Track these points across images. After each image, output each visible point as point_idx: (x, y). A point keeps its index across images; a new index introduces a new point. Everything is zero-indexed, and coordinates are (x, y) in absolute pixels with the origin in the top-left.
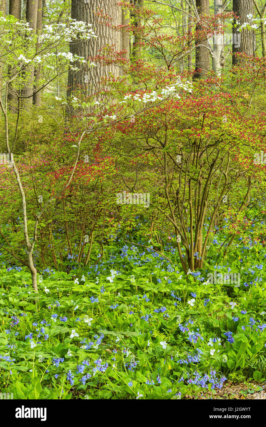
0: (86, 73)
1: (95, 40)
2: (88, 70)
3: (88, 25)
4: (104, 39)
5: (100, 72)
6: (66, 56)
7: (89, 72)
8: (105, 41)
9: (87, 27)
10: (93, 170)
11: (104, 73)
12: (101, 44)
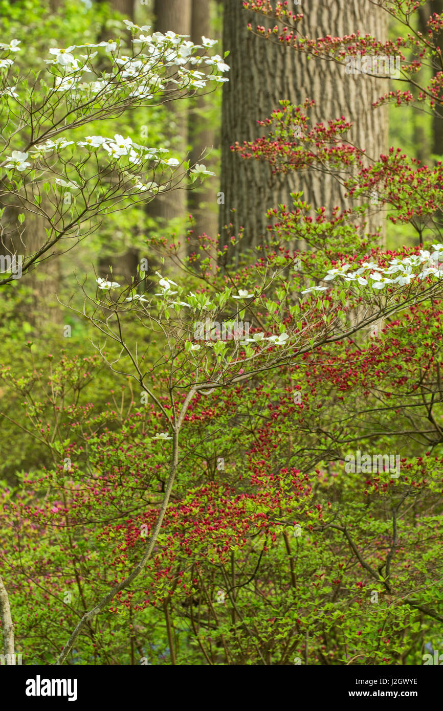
0: (276, 194)
1: (302, 85)
2: (282, 185)
3: (205, 44)
4: (334, 83)
5: (322, 191)
6: (106, 147)
7: (284, 192)
8: (335, 87)
9: (199, 50)
10: (241, 512)
11: (336, 193)
12: (322, 99)
